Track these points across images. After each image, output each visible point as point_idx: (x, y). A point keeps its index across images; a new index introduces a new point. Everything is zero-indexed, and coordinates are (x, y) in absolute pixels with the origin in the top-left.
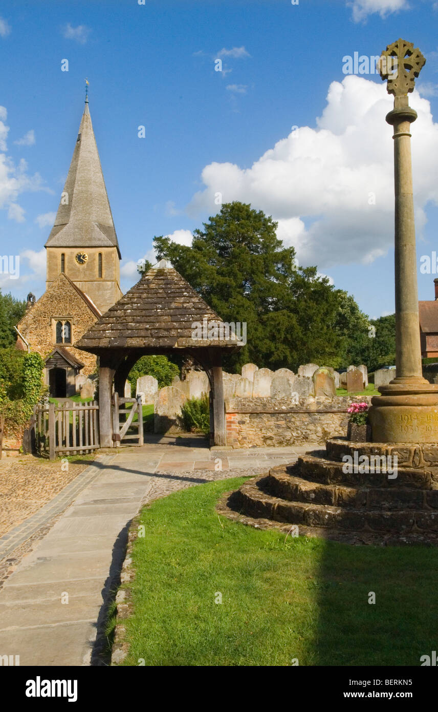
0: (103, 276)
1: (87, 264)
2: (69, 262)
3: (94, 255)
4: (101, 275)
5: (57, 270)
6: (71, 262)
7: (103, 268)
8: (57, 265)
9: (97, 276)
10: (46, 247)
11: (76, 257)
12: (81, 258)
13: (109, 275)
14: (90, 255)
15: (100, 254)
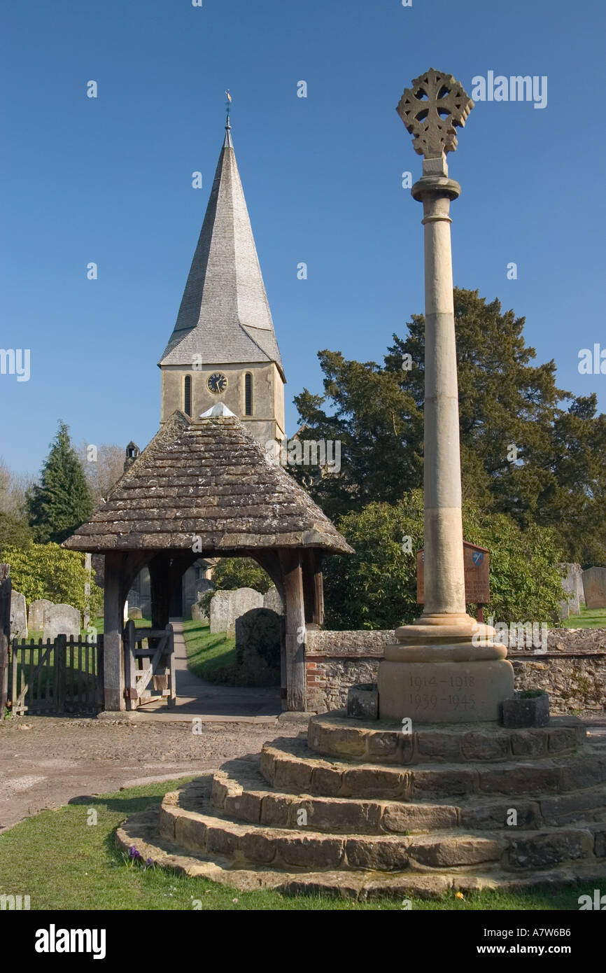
0: (254, 412)
1: (227, 392)
2: (197, 390)
3: (238, 378)
4: (249, 411)
5: (177, 403)
6: (200, 390)
7: (254, 399)
8: (177, 395)
9: (244, 413)
10: (160, 366)
11: (209, 381)
12: (217, 383)
13: (263, 411)
14: (230, 378)
15: (248, 377)
